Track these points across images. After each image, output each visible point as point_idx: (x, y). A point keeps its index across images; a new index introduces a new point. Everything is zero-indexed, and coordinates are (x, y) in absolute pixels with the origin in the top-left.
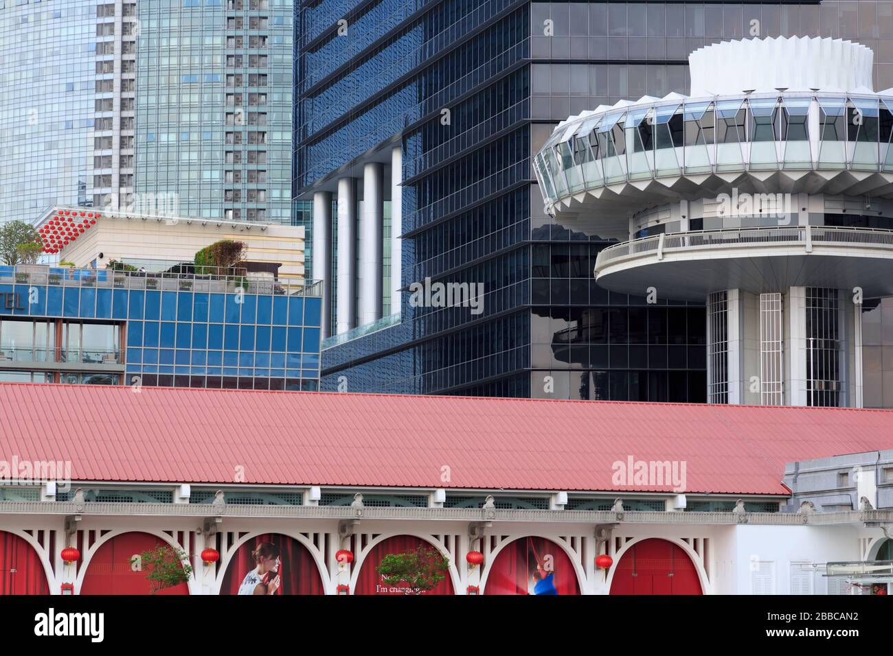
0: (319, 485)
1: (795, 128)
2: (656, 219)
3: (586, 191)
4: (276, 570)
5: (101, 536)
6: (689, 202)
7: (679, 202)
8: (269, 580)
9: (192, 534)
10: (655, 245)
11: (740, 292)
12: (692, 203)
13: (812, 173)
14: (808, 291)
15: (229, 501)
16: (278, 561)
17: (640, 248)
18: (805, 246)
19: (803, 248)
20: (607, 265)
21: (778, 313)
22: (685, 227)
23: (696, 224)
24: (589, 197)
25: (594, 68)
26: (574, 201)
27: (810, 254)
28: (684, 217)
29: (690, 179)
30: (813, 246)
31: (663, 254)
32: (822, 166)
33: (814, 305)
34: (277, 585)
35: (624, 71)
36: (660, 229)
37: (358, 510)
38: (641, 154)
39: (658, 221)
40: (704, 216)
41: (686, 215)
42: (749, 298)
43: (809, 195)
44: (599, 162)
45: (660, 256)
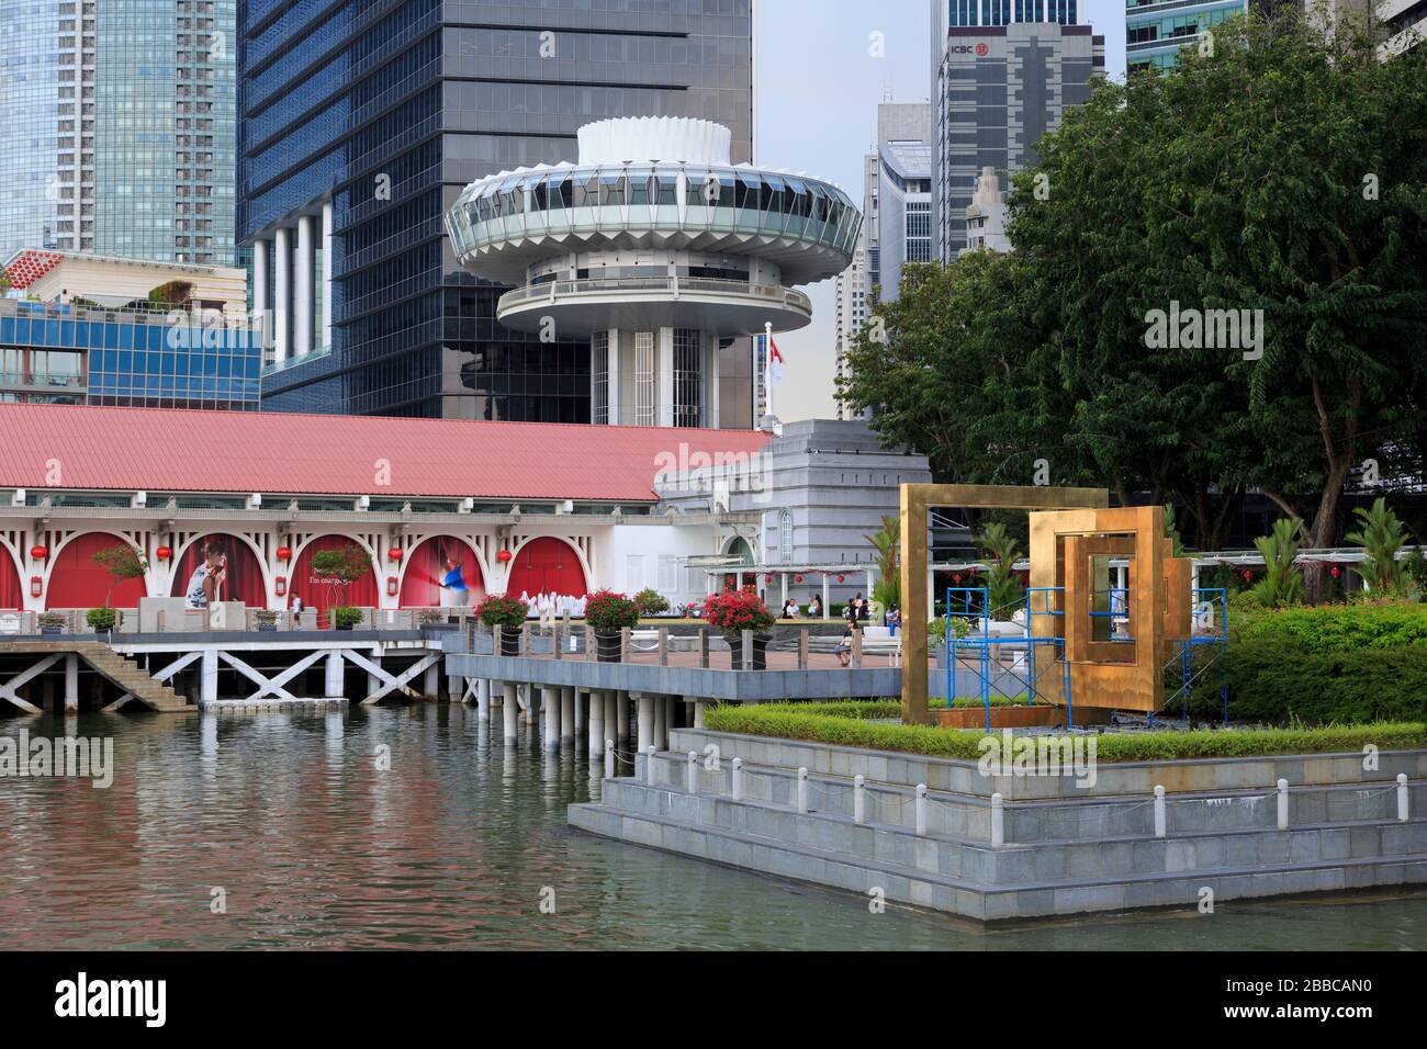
0: (259, 492)
1: (666, 194)
2: (549, 269)
3: (490, 244)
4: (222, 565)
5: (67, 536)
6: (577, 255)
7: (568, 256)
8: (216, 573)
9: (148, 534)
10: (548, 291)
11: (619, 331)
12: (580, 256)
13: (679, 232)
14: (675, 331)
15: (181, 506)
16: (223, 556)
17: (536, 293)
18: (673, 293)
19: (671, 295)
20: (508, 307)
21: (650, 349)
22: (573, 276)
23: (583, 274)
24: (492, 248)
25: (498, 138)
26: (479, 252)
27: (677, 300)
28: (573, 268)
29: (578, 235)
30: (679, 293)
31: (555, 298)
32: (687, 227)
33: (680, 343)
34: (223, 577)
35: (523, 141)
36: (552, 277)
37: (294, 513)
38: (536, 213)
39: (550, 271)
40: (589, 267)
41: (574, 265)
42: (627, 336)
43: (677, 251)
44: (501, 219)
45: (552, 300)
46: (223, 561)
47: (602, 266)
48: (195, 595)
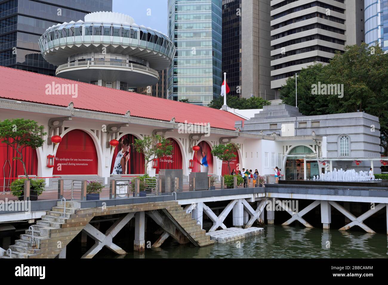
4: (128, 151)
5: (65, 130)
7: (91, 53)
8: (126, 156)
9: (101, 132)
10: (86, 64)
11: (102, 81)
12: (95, 54)
19: (130, 69)
27: (132, 71)
28: (93, 57)
30: (133, 69)
31: (89, 66)
33: (122, 86)
34: (129, 158)
36: (85, 60)
37: (174, 125)
38: (88, 36)
39: (83, 58)
42: (104, 83)
43: (129, 56)
45: (88, 67)
46: (129, 149)
47: (104, 58)
48: (117, 167)
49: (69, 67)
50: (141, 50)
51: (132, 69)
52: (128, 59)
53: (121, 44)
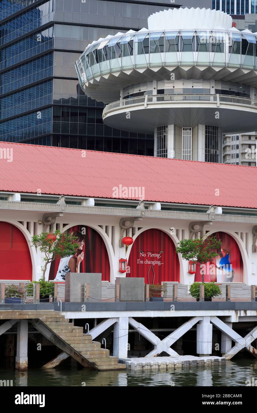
0: (94, 197)
2: (139, 89)
4: (82, 249)
6: (157, 81)
7: (152, 81)
8: (78, 255)
9: (35, 223)
10: (143, 100)
11: (175, 126)
12: (159, 82)
13: (224, 68)
14: (206, 126)
16: (83, 243)
18: (217, 103)
19: (215, 105)
21: (190, 137)
22: (155, 92)
23: (161, 92)
25: (82, 28)
26: (95, 81)
27: (218, 107)
28: (155, 88)
29: (167, 68)
30: (220, 104)
31: (147, 105)
32: (230, 65)
33: (209, 134)
35: (95, 30)
36: (142, 94)
37: (142, 211)
39: (140, 90)
40: (165, 88)
41: (156, 88)
42: (178, 129)
43: (215, 81)
44: (108, 61)
45: (145, 105)
46: (82, 246)
47: (172, 88)
48: (63, 271)
49: (121, 107)
50: (232, 70)
51: (218, 105)
52: (213, 87)
53: (195, 64)
